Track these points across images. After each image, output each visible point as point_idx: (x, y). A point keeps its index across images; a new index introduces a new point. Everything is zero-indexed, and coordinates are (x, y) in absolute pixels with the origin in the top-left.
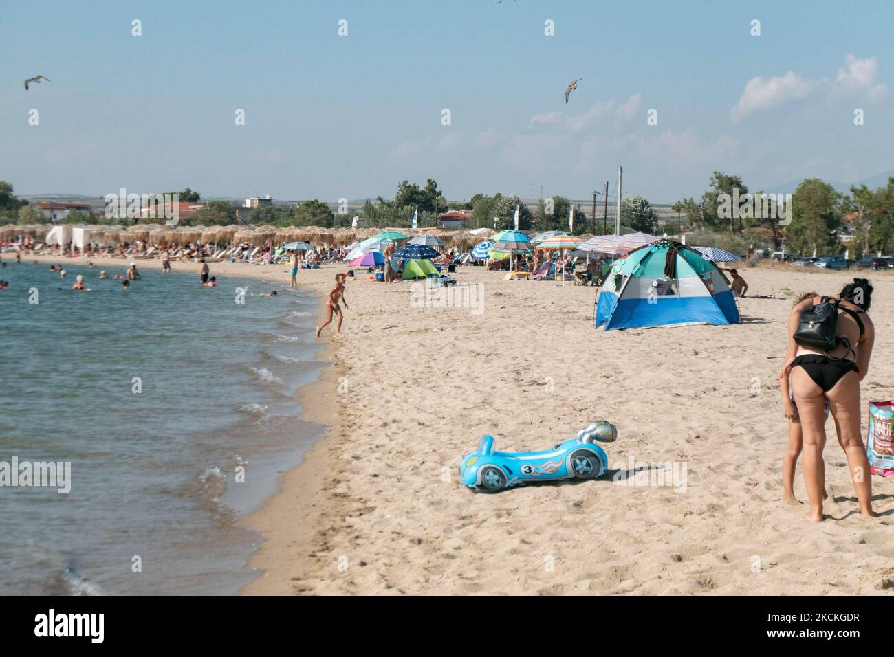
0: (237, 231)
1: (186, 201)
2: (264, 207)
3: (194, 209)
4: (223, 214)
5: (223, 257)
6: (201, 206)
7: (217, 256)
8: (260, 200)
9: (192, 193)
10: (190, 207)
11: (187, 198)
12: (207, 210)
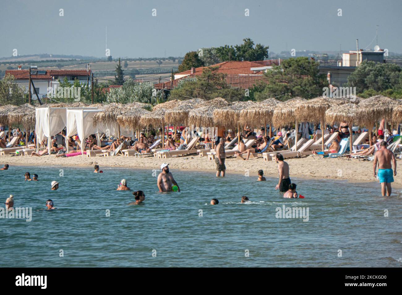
0: (329, 107)
1: (246, 60)
2: (373, 65)
3: (258, 72)
4: (306, 79)
5: (309, 149)
6: (270, 67)
7: (298, 148)
8: (365, 55)
9: (254, 47)
10: (252, 69)
11: (247, 55)
12: (281, 73)
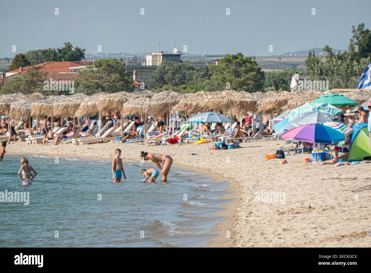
0: (127, 100)
1: (67, 60)
2: (171, 65)
3: (75, 70)
4: (114, 76)
5: (110, 136)
6: (84, 67)
7: (102, 134)
8: (165, 56)
9: (73, 49)
10: (70, 68)
11: (67, 56)
12: (93, 71)
